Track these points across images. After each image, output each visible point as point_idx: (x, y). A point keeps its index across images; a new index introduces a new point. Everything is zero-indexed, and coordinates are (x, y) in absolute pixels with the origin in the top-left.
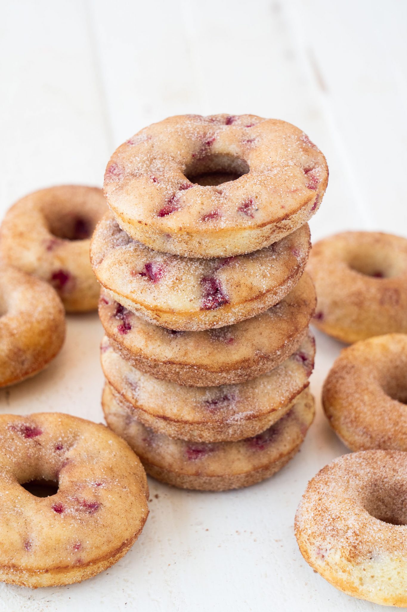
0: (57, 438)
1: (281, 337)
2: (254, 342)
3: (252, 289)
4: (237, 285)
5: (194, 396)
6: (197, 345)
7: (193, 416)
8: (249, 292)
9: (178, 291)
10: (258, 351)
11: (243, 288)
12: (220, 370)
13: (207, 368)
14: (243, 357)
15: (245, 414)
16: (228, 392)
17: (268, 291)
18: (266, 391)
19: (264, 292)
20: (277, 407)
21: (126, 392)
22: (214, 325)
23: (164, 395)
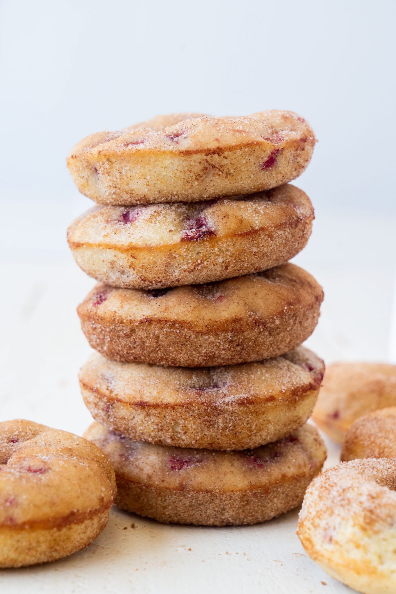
0: (13, 432)
1: (279, 301)
2: (247, 301)
3: (242, 221)
4: (224, 216)
5: (178, 379)
6: (180, 299)
7: (175, 397)
8: (239, 224)
9: (156, 223)
10: (252, 313)
11: (232, 219)
12: (206, 329)
13: (191, 326)
14: (233, 315)
15: (237, 396)
16: (219, 379)
17: (262, 229)
18: (263, 378)
19: (257, 228)
20: (276, 394)
21: (100, 386)
22: (199, 265)
23: (144, 379)
